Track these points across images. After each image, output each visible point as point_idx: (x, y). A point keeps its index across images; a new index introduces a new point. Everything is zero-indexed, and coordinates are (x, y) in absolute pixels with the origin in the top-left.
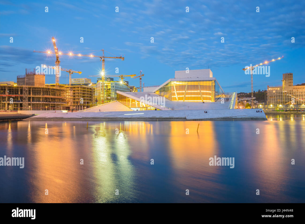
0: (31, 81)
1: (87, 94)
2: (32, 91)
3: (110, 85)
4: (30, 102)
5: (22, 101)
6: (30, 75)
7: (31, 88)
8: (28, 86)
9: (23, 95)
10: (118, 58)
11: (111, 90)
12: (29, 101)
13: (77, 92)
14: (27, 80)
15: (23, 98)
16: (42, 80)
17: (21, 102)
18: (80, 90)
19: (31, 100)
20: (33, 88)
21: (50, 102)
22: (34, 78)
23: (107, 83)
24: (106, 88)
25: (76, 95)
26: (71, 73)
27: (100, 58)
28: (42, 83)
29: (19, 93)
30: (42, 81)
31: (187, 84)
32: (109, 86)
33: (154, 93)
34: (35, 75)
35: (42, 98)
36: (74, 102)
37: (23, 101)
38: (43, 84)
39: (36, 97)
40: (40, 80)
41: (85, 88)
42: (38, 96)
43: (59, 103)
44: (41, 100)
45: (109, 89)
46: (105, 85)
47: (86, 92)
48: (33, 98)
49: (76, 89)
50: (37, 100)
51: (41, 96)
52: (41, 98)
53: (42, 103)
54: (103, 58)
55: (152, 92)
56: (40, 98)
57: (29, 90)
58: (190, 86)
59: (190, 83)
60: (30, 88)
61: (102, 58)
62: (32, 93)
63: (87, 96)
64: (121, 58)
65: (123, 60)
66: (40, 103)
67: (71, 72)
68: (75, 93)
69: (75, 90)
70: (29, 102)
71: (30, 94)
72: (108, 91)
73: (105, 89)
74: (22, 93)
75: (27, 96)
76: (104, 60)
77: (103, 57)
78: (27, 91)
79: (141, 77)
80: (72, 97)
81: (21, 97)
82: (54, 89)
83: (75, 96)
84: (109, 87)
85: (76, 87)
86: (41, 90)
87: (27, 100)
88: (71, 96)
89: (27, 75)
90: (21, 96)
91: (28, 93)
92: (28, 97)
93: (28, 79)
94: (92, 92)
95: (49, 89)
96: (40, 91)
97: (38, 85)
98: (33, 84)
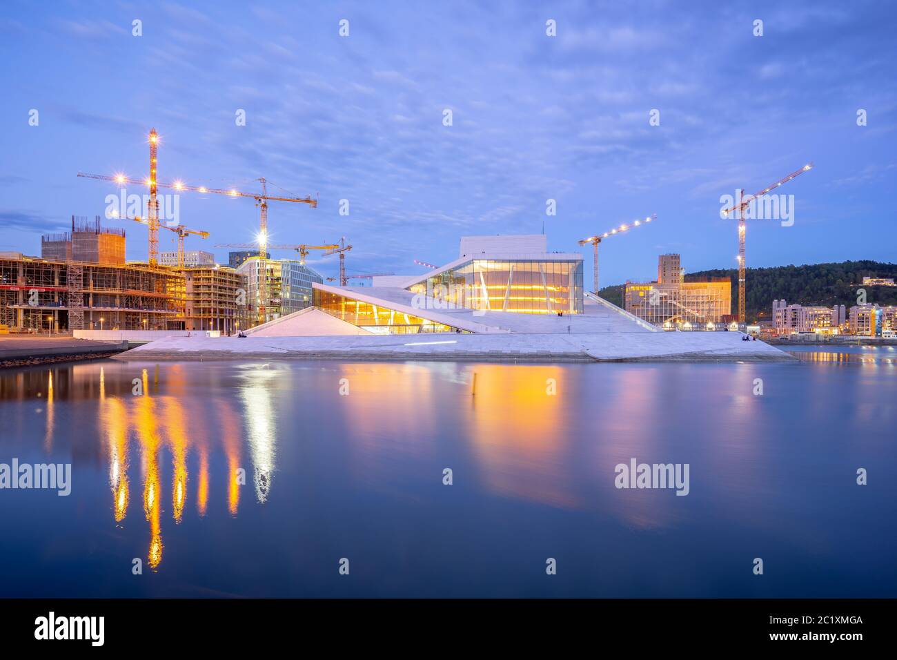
0: (88, 251)
1: (230, 289)
2: (91, 278)
3: (279, 267)
4: (88, 306)
5: (65, 303)
6: (85, 233)
7: (91, 270)
8: (81, 264)
9: (68, 288)
10: (302, 201)
11: (281, 281)
12: (86, 304)
13: (206, 282)
14: (77, 248)
15: (69, 296)
16: (119, 249)
17: (62, 308)
18: (214, 279)
19: (91, 302)
20: (96, 268)
21: (140, 308)
22: (97, 242)
23: (272, 264)
24: (269, 274)
25: (202, 290)
26: (183, 235)
27: (256, 198)
28: (119, 256)
29: (57, 281)
30: (117, 251)
31: (513, 269)
32: (278, 271)
33: (406, 289)
34: (99, 235)
35: (120, 296)
36: (197, 310)
37: (70, 303)
38: (122, 260)
39: (104, 294)
40: (112, 248)
41: (225, 274)
42: (109, 292)
43: (163, 312)
44: (118, 301)
45: (278, 279)
46: (268, 267)
47: (228, 285)
48: (95, 295)
49: (202, 275)
50: (107, 303)
51: (117, 291)
52: (118, 297)
53: (122, 310)
54: (262, 200)
55: (399, 288)
56: (114, 296)
57: (85, 275)
58: (520, 272)
59: (520, 267)
60: (86, 269)
61: (260, 200)
62: (91, 282)
63: (229, 296)
64: (308, 201)
65: (315, 207)
66: (116, 309)
67: (184, 232)
68: (198, 287)
69: (199, 279)
70: (86, 308)
71: (86, 285)
72: (276, 283)
73: (268, 279)
74: (63, 281)
75: (79, 290)
76: (265, 206)
77: (264, 197)
78: (79, 276)
79: (342, 253)
80: (191, 297)
81: (61, 293)
82: (150, 273)
83: (198, 294)
84: (277, 274)
85: (203, 271)
86: (118, 275)
87: (80, 302)
88: (189, 293)
89: (76, 233)
90: (62, 288)
91: (82, 282)
92: (84, 293)
93: (80, 245)
94: (240, 284)
95: (137, 272)
96: (115, 276)
97: (108, 262)
98: (94, 257)
